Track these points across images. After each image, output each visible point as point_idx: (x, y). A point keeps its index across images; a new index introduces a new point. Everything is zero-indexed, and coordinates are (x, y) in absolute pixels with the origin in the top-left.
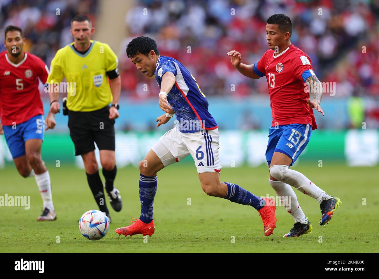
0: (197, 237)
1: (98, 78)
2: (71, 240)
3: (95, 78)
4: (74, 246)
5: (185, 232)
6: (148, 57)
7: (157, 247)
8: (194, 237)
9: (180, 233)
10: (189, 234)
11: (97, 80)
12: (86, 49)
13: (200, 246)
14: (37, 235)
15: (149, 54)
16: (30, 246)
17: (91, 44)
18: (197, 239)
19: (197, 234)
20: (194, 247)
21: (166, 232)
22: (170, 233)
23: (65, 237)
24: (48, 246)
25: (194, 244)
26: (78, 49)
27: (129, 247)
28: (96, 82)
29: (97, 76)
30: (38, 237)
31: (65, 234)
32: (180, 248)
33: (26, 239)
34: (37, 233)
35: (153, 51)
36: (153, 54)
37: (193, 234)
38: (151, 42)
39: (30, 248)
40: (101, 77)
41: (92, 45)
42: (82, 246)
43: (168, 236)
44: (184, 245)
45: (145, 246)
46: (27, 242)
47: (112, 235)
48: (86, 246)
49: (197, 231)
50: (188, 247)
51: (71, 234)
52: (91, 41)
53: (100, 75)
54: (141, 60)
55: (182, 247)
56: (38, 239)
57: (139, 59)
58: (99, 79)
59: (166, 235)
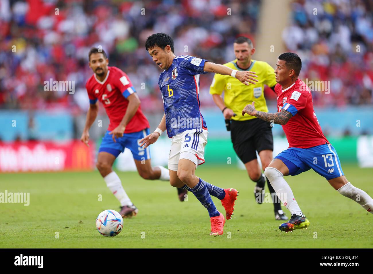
0: (346, 229)
1: (257, 90)
2: (235, 232)
3: (255, 90)
4: (237, 238)
5: (336, 225)
6: (164, 50)
7: (311, 238)
8: (344, 229)
9: (331, 226)
10: (338, 227)
11: (256, 92)
12: (247, 67)
13: (349, 237)
14: (205, 228)
15: (165, 48)
16: (199, 238)
17: (252, 62)
18: (346, 230)
19: (346, 226)
20: (343, 238)
21: (319, 225)
22: (322, 225)
23: (229, 229)
24: (215, 238)
25: (343, 235)
26: (240, 66)
27: (286, 238)
28: (255, 94)
29: (256, 89)
30: (205, 230)
31: (229, 227)
32: (331, 239)
33: (195, 231)
34: (204, 226)
35: (168, 46)
36: (168, 49)
37: (342, 227)
38: (169, 38)
39: (198, 240)
40: (260, 90)
41: (253, 64)
42: (245, 238)
43: (321, 229)
44: (334, 236)
45: (300, 237)
46: (196, 234)
47: (271, 227)
48: (249, 237)
49: (346, 224)
50: (338, 238)
51: (235, 226)
52: (252, 61)
53: (259, 88)
54: (157, 53)
55: (333, 238)
56: (206, 232)
57: (155, 51)
58: (259, 92)
59: (319, 227)
